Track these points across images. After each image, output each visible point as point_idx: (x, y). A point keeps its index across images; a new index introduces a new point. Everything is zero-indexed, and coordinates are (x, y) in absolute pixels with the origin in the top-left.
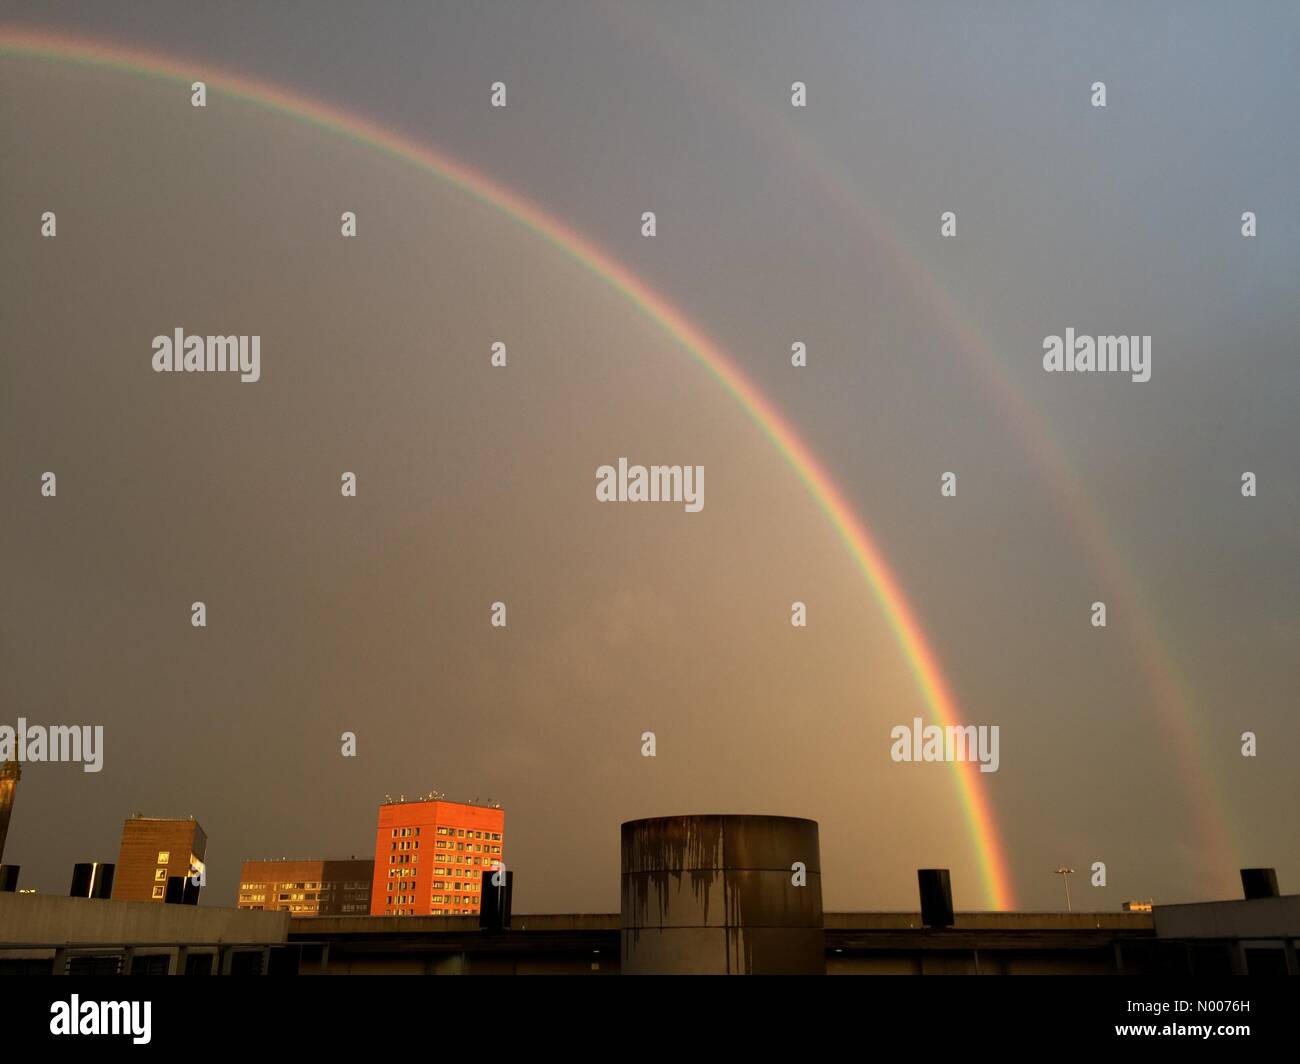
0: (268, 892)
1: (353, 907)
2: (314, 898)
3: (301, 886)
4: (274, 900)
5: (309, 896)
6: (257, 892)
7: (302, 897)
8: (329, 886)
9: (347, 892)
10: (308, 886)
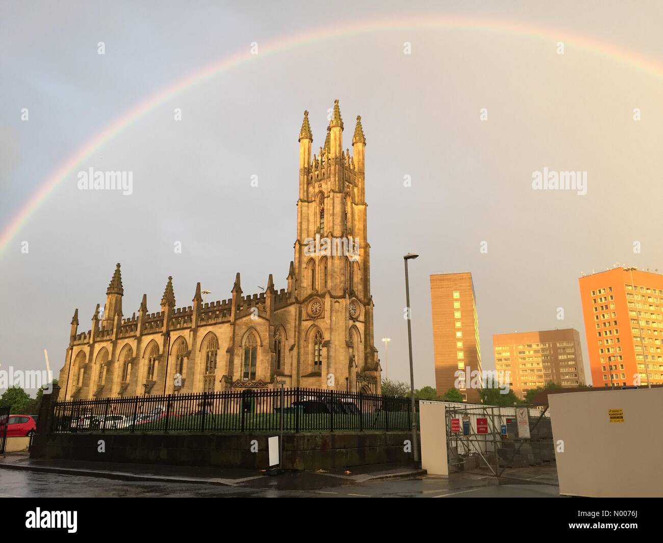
0: (511, 351)
1: (565, 357)
2: (540, 353)
3: (530, 346)
4: (515, 355)
5: (536, 351)
6: (505, 351)
7: (532, 352)
8: (547, 345)
9: (560, 348)
10: (534, 346)
